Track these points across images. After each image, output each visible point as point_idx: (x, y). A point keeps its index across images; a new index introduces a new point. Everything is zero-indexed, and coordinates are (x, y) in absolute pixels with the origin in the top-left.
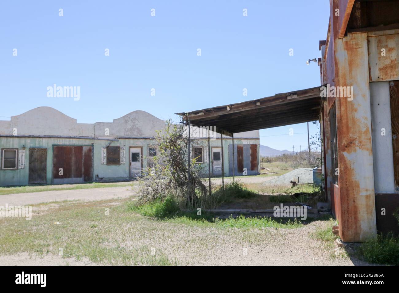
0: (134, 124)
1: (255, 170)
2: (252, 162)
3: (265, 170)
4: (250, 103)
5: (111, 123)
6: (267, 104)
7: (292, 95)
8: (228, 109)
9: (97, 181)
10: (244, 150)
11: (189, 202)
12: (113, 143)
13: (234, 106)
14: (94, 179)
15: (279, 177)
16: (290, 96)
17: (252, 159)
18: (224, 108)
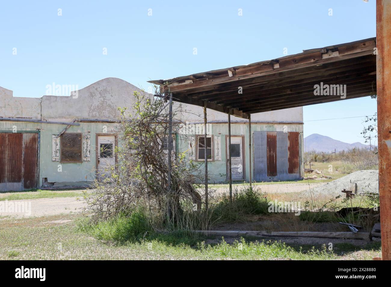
0: (104, 99)
1: (295, 173)
2: (290, 160)
3: (313, 173)
4: (263, 65)
5: (68, 97)
6: (290, 66)
7: (330, 52)
8: (230, 74)
9: (45, 187)
10: (277, 140)
11: (168, 219)
12: (70, 128)
13: (239, 70)
14: (41, 184)
15: (328, 184)
16: (327, 53)
17: (290, 155)
18: (223, 73)
